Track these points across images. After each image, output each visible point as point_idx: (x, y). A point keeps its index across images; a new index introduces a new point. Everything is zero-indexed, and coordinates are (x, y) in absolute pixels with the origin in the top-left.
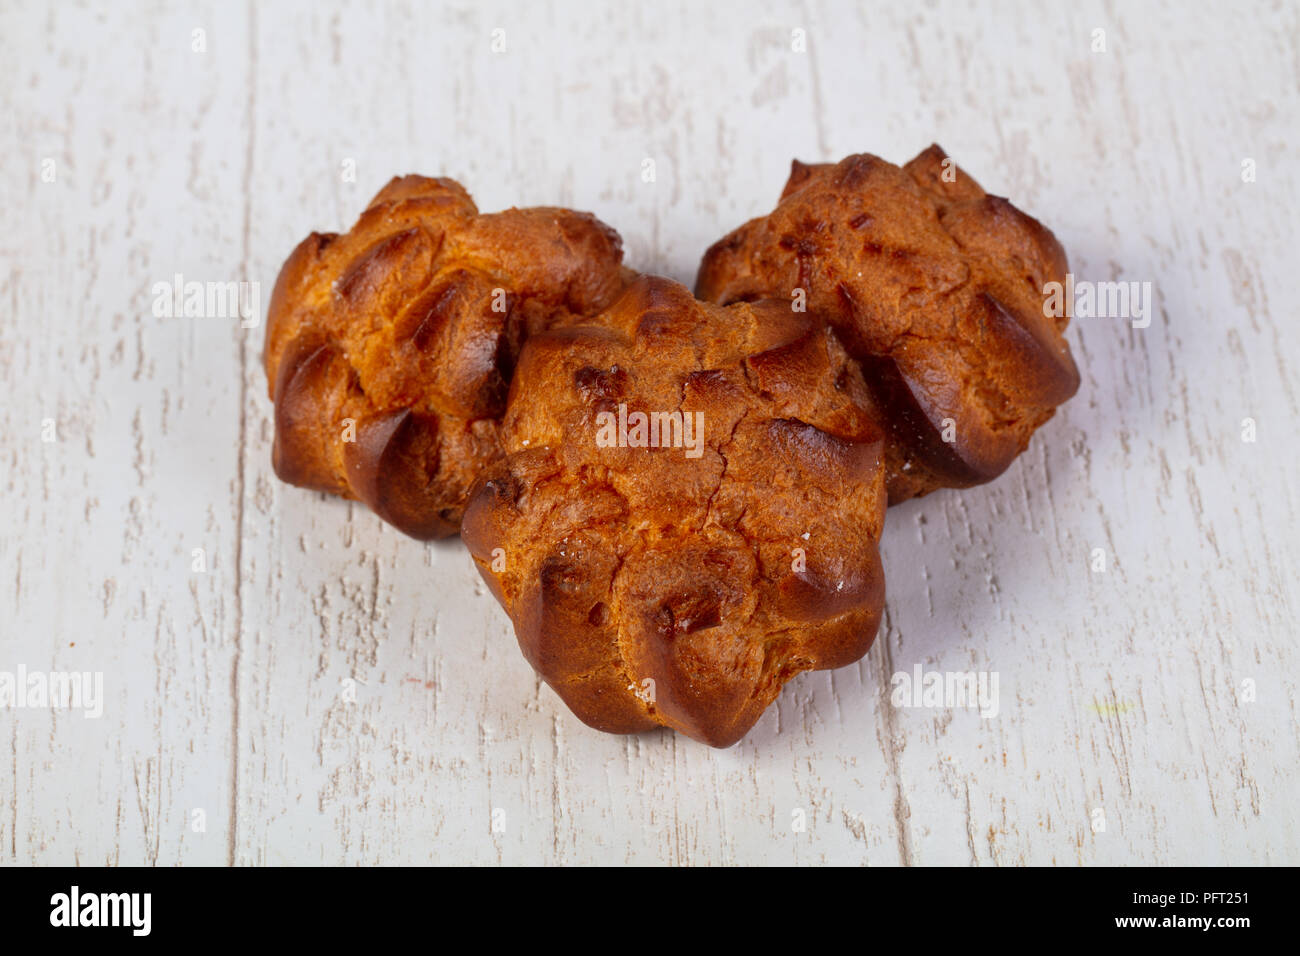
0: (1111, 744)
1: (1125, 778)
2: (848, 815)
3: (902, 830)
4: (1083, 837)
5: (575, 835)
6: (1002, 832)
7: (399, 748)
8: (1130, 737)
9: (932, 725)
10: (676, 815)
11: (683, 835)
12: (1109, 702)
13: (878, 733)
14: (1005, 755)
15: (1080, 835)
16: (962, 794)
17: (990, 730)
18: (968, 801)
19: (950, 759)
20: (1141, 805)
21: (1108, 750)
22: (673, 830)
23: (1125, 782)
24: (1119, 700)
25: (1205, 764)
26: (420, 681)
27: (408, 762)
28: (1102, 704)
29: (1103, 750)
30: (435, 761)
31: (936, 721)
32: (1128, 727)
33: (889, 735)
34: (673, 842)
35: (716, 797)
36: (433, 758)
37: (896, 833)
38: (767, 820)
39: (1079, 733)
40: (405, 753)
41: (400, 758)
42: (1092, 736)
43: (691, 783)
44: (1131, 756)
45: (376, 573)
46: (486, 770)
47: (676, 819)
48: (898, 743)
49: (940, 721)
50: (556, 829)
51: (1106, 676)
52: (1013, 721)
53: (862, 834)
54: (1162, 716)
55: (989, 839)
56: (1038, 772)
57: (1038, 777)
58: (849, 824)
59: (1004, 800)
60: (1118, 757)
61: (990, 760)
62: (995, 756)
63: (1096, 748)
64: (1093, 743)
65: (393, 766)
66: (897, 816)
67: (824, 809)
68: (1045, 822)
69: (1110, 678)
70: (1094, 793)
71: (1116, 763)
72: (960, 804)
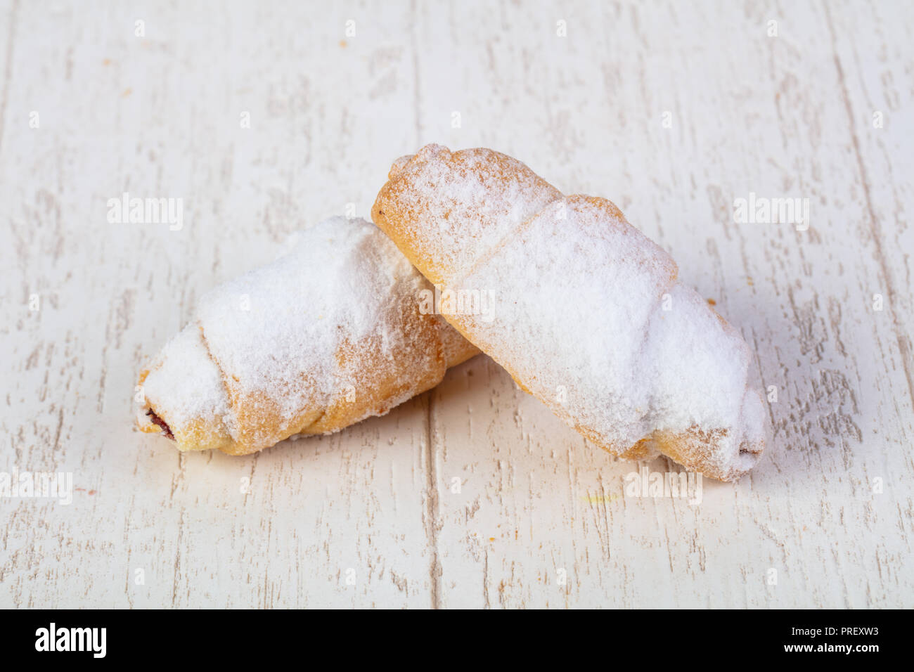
0: (598, 524)
1: (606, 547)
2: (396, 574)
3: (435, 584)
4: (571, 588)
5: (189, 592)
6: (510, 585)
7: (64, 536)
8: (612, 519)
9: (464, 512)
10: (266, 576)
11: (270, 590)
12: (598, 495)
13: (423, 517)
14: (517, 532)
15: (569, 586)
16: (482, 559)
17: (507, 515)
18: (487, 564)
19: (475, 535)
20: (616, 566)
21: (595, 528)
22: (263, 586)
23: (606, 550)
24: (606, 494)
25: (667, 536)
26: (84, 490)
27: (69, 546)
28: (593, 496)
29: (591, 527)
30: (90, 544)
31: (467, 509)
32: (611, 512)
33: (432, 520)
34: (262, 594)
35: (297, 563)
36: (88, 542)
37: (430, 587)
38: (335, 579)
39: (574, 516)
40: (69, 539)
41: (64, 543)
42: (583, 518)
43: (280, 553)
44: (612, 531)
45: (61, 419)
46: (128, 549)
47: (266, 579)
48: (437, 525)
49: (470, 509)
50: (175, 588)
51: (598, 477)
52: (525, 508)
53: (404, 588)
54: (638, 504)
55: (500, 590)
56: (541, 543)
57: (541, 547)
58: (396, 580)
59: (513, 563)
60: (602, 532)
61: (505, 535)
62: (510, 533)
63: (586, 526)
64: (584, 524)
65: (58, 549)
66: (432, 575)
67: (378, 570)
68: (543, 578)
69: (600, 478)
70: (582, 557)
71: (600, 537)
72: (481, 566)
